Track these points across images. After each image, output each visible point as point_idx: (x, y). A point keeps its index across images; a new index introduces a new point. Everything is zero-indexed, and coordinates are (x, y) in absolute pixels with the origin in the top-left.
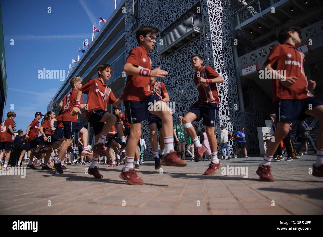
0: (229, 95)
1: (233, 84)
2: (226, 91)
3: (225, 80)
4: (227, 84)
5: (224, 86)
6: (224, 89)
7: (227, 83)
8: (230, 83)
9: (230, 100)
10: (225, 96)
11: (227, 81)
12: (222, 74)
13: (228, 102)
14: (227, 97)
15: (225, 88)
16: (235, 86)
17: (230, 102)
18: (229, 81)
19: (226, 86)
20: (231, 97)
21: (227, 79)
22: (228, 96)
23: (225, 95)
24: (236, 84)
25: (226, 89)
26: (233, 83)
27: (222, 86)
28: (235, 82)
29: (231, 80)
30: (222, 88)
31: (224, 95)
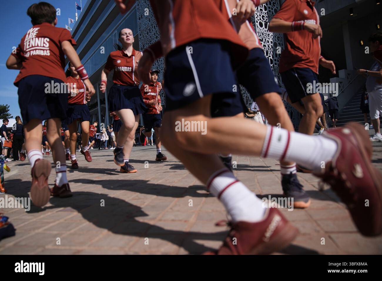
0: (275, 56)
1: (280, 41)
2: (270, 52)
3: (269, 36)
4: (271, 42)
5: (268, 45)
6: (268, 49)
7: (272, 40)
8: (276, 40)
9: (275, 62)
10: (270, 58)
11: (271, 37)
12: (265, 29)
13: (273, 66)
14: (272, 59)
15: (269, 46)
16: (282, 44)
17: (276, 66)
18: (274, 37)
19: (271, 44)
20: (276, 59)
21: (272, 35)
22: (273, 57)
23: (270, 56)
24: (283, 41)
25: (270, 48)
26: (280, 39)
27: (265, 44)
28: (282, 38)
29: (277, 37)
30: (265, 47)
31: (268, 56)
